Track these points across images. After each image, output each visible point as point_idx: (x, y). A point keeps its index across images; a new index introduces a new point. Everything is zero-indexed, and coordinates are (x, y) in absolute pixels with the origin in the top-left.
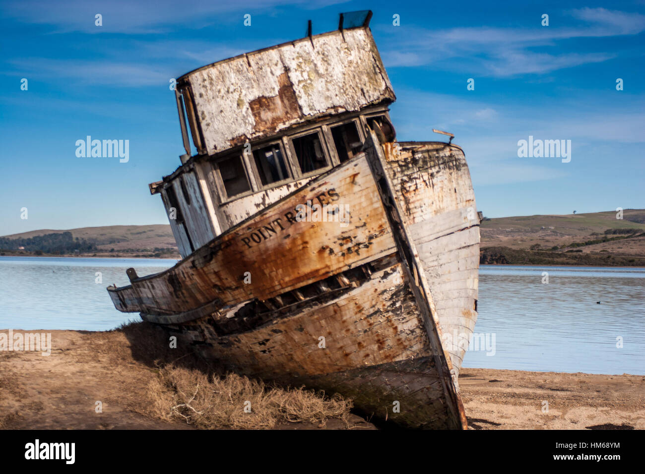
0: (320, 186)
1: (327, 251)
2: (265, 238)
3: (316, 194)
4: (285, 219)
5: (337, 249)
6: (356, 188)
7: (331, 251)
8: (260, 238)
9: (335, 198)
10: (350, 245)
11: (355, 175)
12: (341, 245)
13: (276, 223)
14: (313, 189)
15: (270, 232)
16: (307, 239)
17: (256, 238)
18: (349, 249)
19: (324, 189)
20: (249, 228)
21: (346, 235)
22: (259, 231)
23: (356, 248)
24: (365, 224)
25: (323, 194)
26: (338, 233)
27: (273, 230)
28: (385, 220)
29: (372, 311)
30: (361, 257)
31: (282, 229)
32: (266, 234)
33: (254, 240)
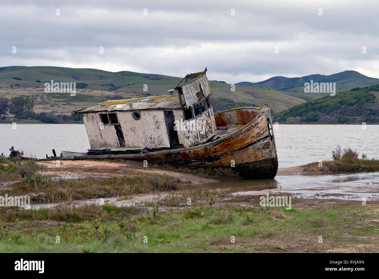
1: (253, 137)
2: (239, 136)
4: (247, 131)
5: (255, 137)
6: (263, 121)
8: (238, 137)
9: (259, 124)
11: (263, 118)
12: (257, 135)
13: (243, 132)
15: (241, 135)
16: (250, 135)
17: (237, 137)
18: (258, 136)
19: (257, 122)
20: (236, 135)
21: (259, 133)
23: (260, 135)
24: (263, 130)
26: (257, 132)
27: (242, 134)
28: (267, 128)
30: (260, 137)
31: (245, 133)
32: (240, 135)
33: (236, 138)
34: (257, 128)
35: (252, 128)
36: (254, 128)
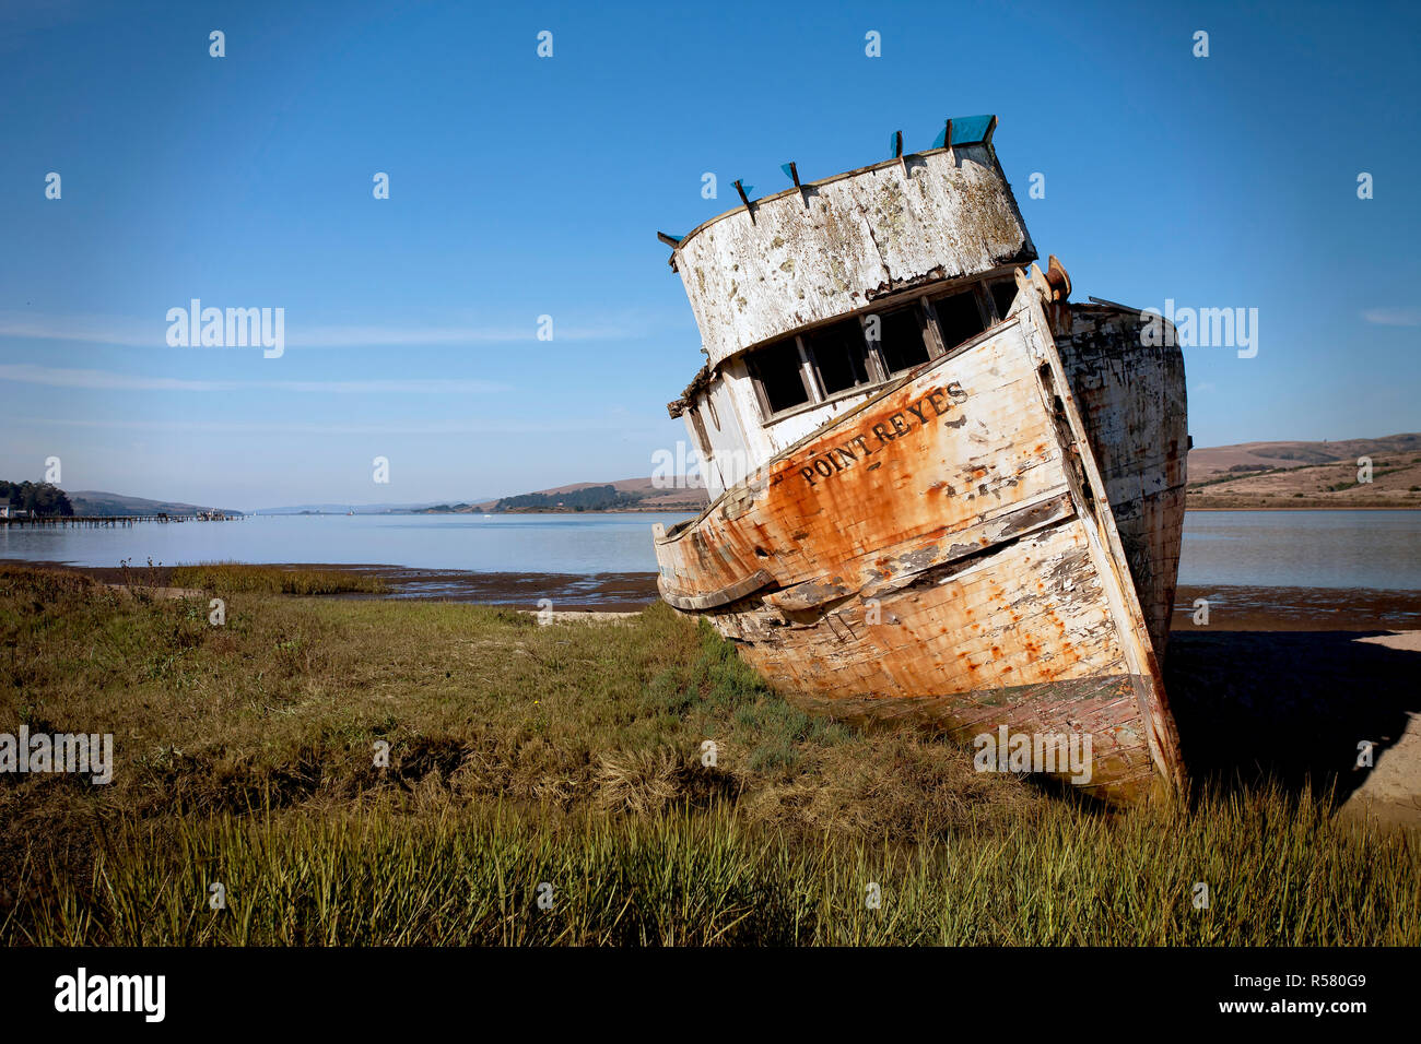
0: (933, 378)
1: (945, 491)
2: (839, 468)
3: (927, 392)
4: (874, 435)
5: (960, 488)
6: (999, 381)
7: (952, 492)
8: (829, 469)
9: (961, 398)
10: (985, 480)
12: (969, 481)
13: (856, 443)
14: (923, 384)
15: (847, 459)
16: (910, 469)
17: (823, 468)
18: (982, 488)
19: (940, 383)
20: (812, 451)
21: (977, 464)
22: (829, 455)
23: (995, 486)
24: (1011, 446)
25: (939, 391)
26: (964, 460)
27: (852, 455)
28: (1046, 437)
29: (1019, 595)
30: (1004, 501)
31: (868, 452)
32: (840, 461)
33: (820, 472)
34: (955, 425)
35: (911, 419)
36: (924, 421)
